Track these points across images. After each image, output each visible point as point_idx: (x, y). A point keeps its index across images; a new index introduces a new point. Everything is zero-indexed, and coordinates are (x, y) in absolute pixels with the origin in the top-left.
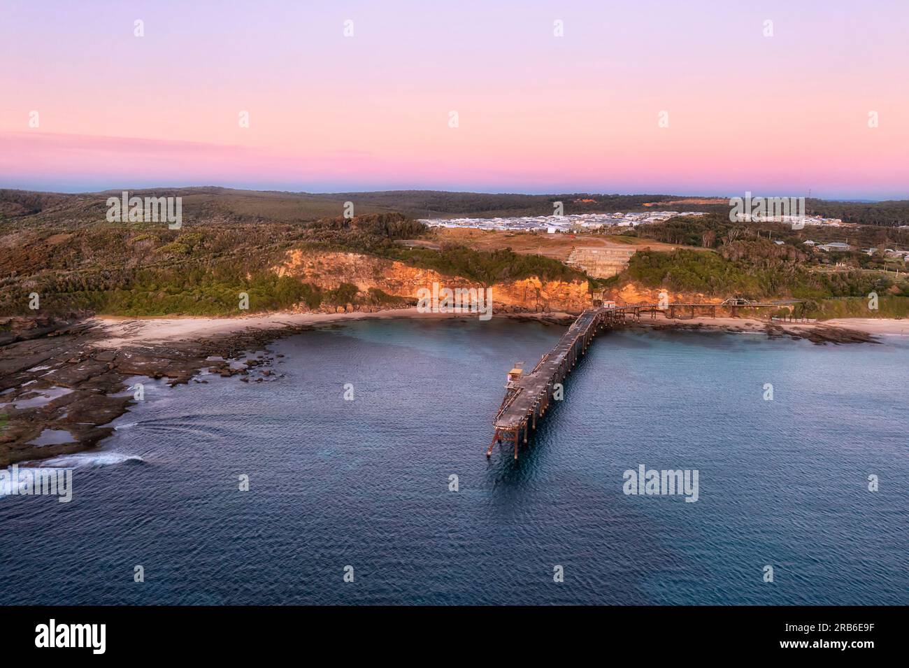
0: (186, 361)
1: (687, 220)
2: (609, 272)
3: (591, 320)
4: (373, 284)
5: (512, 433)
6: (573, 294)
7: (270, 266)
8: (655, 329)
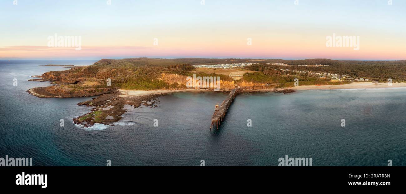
0: (138, 101)
1: (256, 65)
2: (239, 78)
3: (235, 91)
4: (182, 83)
5: (216, 122)
6: (230, 84)
7: (158, 78)
8: (250, 92)
